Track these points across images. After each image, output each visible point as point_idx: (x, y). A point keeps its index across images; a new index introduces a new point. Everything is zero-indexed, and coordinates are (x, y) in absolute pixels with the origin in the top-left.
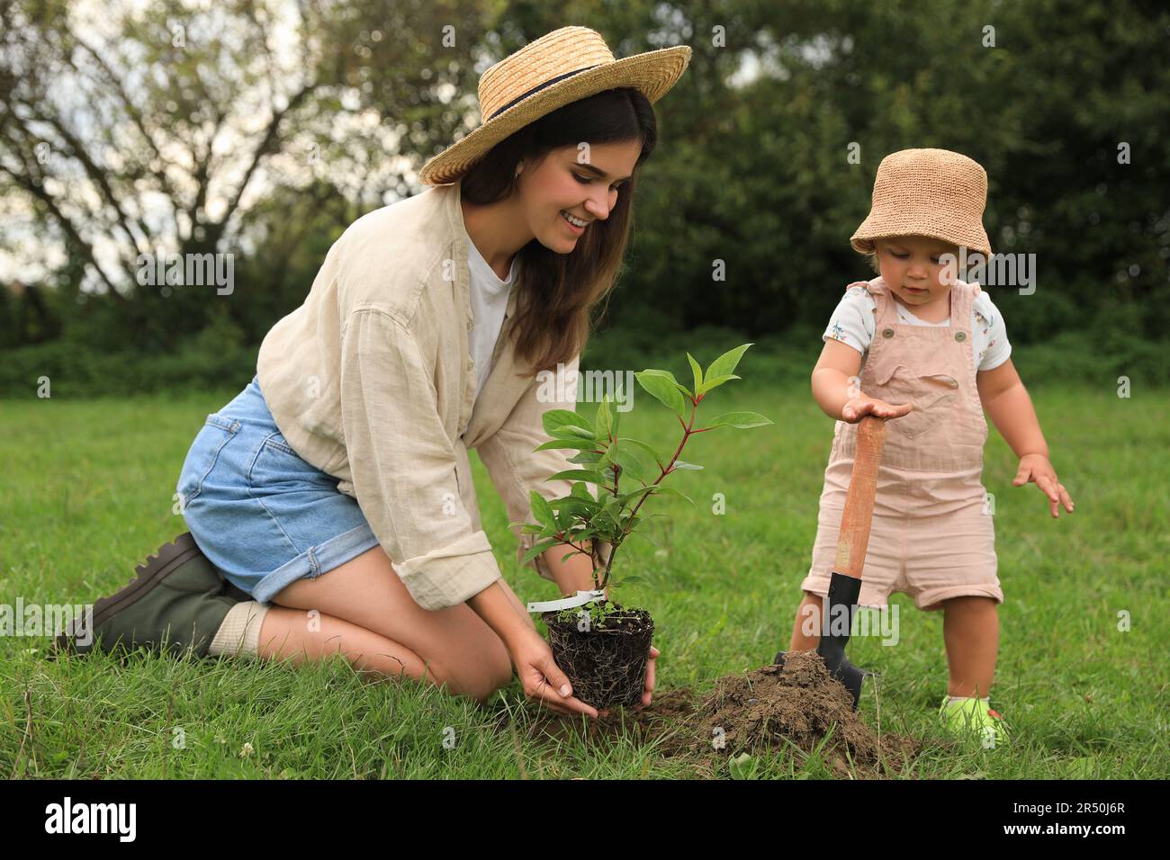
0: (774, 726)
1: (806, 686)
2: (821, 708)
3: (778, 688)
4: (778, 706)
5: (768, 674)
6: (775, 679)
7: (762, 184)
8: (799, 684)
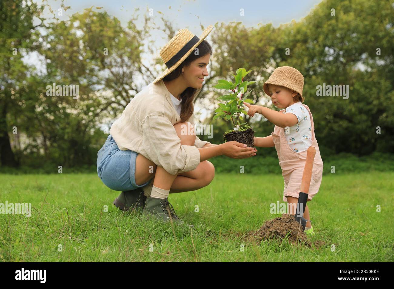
0: (276, 232)
1: (288, 223)
2: (291, 228)
3: (280, 223)
4: (278, 227)
5: (277, 219)
6: (279, 221)
7: (361, 105)
8: (285, 222)
